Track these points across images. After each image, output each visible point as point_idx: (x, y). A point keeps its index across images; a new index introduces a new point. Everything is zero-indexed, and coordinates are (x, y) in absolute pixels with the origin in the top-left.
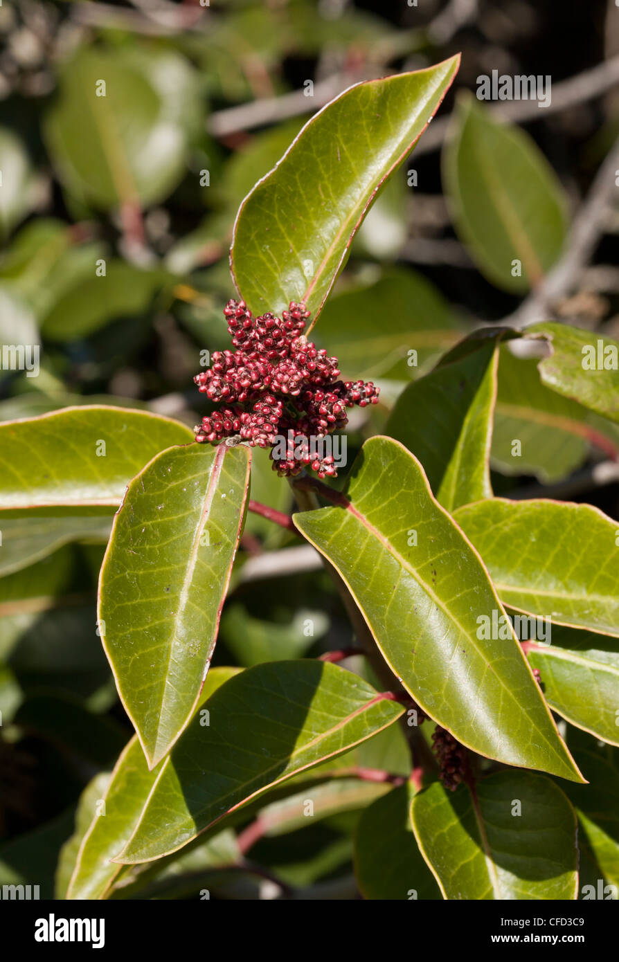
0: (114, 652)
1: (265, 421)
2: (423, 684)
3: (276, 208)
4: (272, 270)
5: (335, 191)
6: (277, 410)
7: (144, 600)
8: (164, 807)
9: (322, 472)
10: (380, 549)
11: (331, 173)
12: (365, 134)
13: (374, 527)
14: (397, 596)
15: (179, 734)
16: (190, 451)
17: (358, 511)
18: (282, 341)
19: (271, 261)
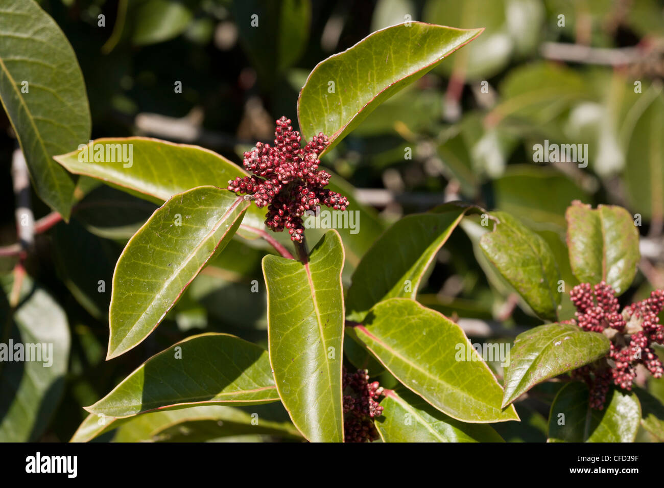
0: (118, 286)
1: (266, 192)
2: (287, 380)
3: (340, 74)
4: (324, 110)
5: (378, 79)
6: (276, 189)
7: (152, 265)
8: (129, 391)
9: (293, 236)
10: (308, 295)
11: (379, 67)
12: (407, 53)
13: (312, 282)
14: (302, 325)
15: (133, 347)
16: (221, 192)
17: (309, 269)
18: (297, 151)
19: (326, 105)
